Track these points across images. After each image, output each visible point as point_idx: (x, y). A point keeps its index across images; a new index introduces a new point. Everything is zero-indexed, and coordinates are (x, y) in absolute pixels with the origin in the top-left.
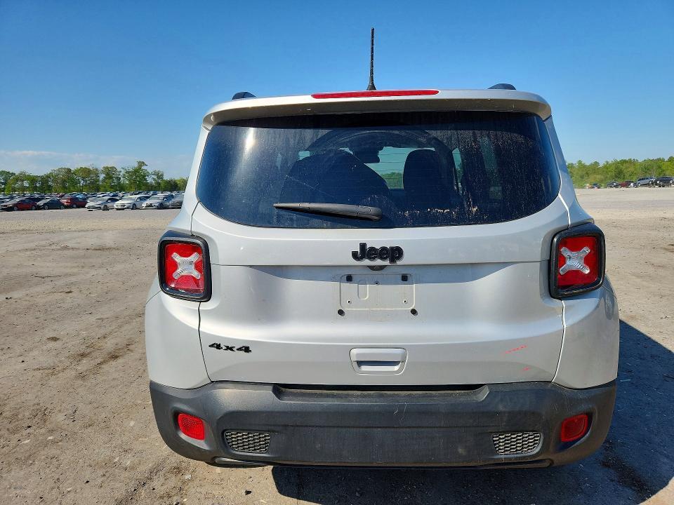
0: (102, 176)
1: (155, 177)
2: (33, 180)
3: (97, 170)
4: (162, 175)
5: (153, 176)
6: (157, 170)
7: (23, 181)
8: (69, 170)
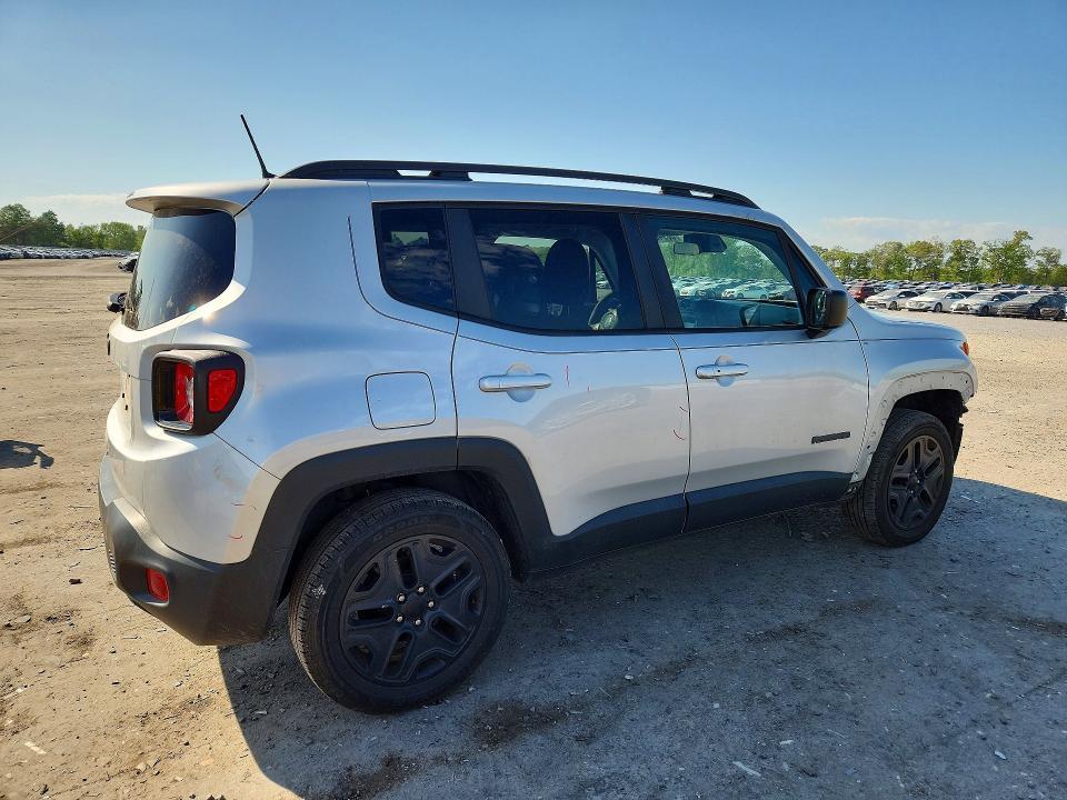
0: (947, 256)
1: (1043, 260)
2: (847, 260)
3: (941, 245)
4: (1058, 256)
5: (1038, 258)
6: (1050, 246)
7: (834, 260)
8: (900, 246)
